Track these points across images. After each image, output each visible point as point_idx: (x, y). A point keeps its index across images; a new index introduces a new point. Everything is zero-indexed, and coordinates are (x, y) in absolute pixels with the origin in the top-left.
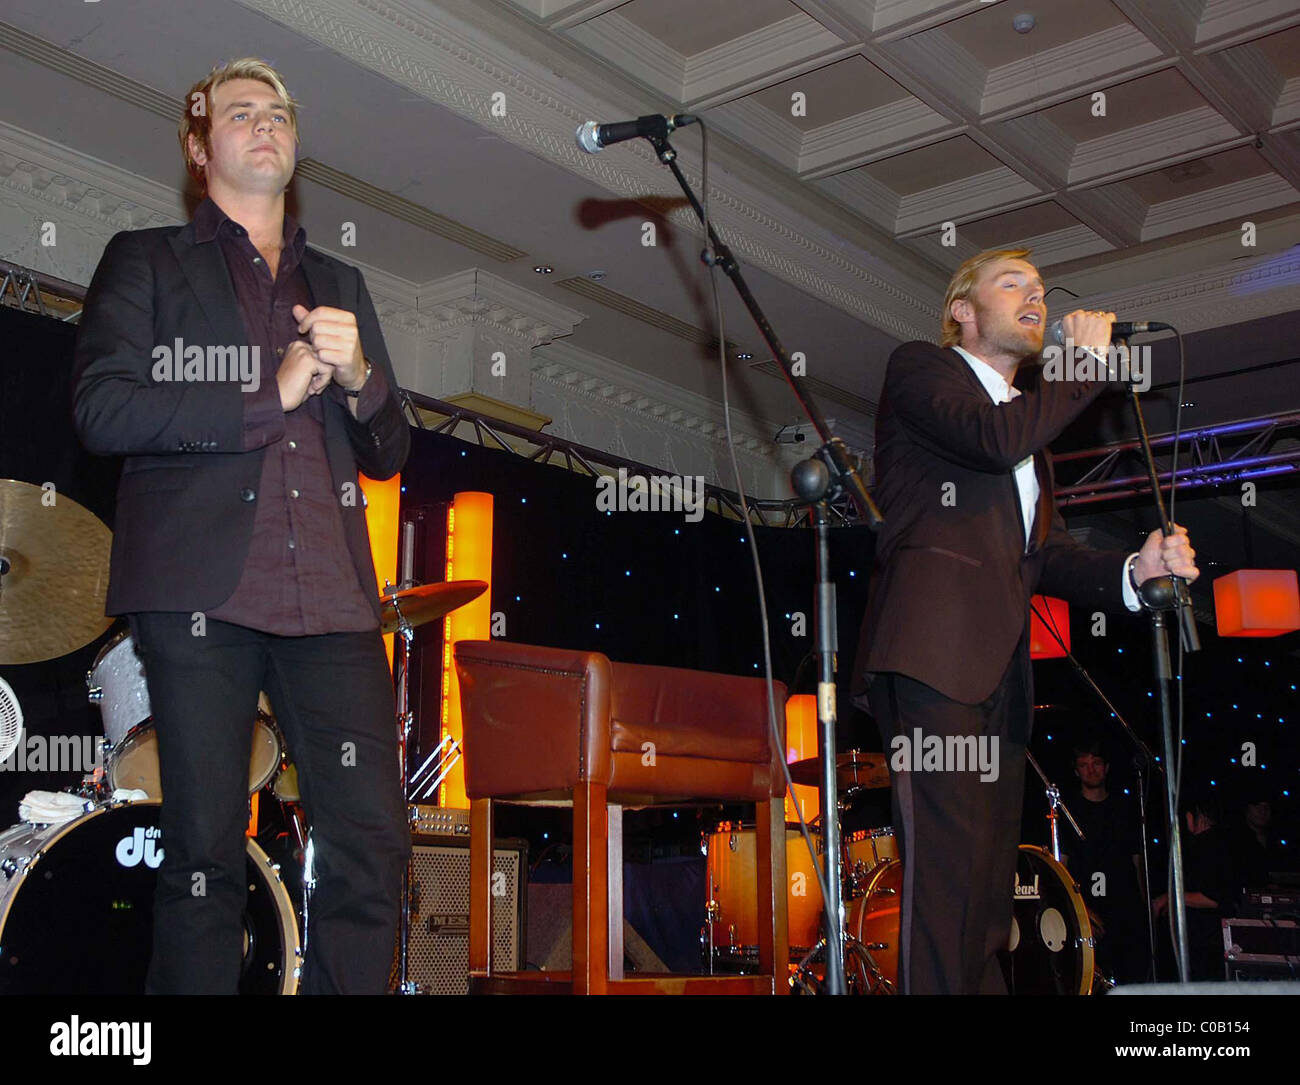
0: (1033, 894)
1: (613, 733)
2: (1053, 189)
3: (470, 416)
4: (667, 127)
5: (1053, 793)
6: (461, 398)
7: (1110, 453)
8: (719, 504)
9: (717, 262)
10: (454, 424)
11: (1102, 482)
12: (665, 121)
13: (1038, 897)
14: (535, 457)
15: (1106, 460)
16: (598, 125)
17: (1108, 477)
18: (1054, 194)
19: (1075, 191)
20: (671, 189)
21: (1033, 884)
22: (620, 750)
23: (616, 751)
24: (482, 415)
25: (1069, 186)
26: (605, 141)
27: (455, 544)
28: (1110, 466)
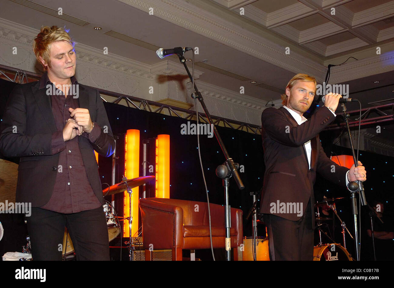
0: (336, 259)
1: (184, 232)
2: (348, 28)
3: (167, 106)
4: (183, 51)
5: (343, 225)
6: (165, 100)
7: (366, 110)
8: (247, 129)
9: (196, 97)
10: (161, 109)
11: (364, 119)
12: (182, 49)
13: (338, 259)
14: (187, 118)
15: (366, 112)
16: (163, 50)
17: (367, 118)
18: (348, 29)
19: (355, 28)
20: (184, 72)
21: (336, 256)
22: (187, 236)
23: (185, 237)
24: (171, 106)
25: (353, 27)
26: (164, 54)
27: (158, 150)
28: (367, 114)
